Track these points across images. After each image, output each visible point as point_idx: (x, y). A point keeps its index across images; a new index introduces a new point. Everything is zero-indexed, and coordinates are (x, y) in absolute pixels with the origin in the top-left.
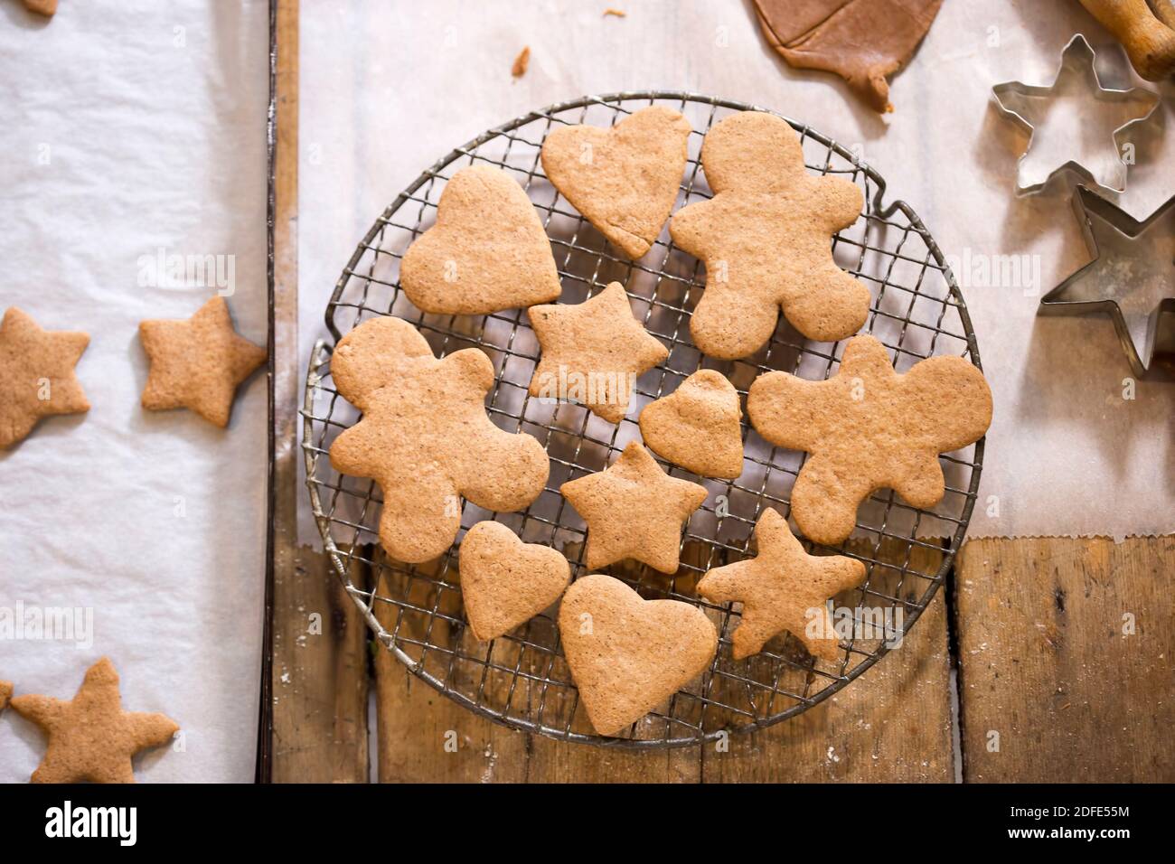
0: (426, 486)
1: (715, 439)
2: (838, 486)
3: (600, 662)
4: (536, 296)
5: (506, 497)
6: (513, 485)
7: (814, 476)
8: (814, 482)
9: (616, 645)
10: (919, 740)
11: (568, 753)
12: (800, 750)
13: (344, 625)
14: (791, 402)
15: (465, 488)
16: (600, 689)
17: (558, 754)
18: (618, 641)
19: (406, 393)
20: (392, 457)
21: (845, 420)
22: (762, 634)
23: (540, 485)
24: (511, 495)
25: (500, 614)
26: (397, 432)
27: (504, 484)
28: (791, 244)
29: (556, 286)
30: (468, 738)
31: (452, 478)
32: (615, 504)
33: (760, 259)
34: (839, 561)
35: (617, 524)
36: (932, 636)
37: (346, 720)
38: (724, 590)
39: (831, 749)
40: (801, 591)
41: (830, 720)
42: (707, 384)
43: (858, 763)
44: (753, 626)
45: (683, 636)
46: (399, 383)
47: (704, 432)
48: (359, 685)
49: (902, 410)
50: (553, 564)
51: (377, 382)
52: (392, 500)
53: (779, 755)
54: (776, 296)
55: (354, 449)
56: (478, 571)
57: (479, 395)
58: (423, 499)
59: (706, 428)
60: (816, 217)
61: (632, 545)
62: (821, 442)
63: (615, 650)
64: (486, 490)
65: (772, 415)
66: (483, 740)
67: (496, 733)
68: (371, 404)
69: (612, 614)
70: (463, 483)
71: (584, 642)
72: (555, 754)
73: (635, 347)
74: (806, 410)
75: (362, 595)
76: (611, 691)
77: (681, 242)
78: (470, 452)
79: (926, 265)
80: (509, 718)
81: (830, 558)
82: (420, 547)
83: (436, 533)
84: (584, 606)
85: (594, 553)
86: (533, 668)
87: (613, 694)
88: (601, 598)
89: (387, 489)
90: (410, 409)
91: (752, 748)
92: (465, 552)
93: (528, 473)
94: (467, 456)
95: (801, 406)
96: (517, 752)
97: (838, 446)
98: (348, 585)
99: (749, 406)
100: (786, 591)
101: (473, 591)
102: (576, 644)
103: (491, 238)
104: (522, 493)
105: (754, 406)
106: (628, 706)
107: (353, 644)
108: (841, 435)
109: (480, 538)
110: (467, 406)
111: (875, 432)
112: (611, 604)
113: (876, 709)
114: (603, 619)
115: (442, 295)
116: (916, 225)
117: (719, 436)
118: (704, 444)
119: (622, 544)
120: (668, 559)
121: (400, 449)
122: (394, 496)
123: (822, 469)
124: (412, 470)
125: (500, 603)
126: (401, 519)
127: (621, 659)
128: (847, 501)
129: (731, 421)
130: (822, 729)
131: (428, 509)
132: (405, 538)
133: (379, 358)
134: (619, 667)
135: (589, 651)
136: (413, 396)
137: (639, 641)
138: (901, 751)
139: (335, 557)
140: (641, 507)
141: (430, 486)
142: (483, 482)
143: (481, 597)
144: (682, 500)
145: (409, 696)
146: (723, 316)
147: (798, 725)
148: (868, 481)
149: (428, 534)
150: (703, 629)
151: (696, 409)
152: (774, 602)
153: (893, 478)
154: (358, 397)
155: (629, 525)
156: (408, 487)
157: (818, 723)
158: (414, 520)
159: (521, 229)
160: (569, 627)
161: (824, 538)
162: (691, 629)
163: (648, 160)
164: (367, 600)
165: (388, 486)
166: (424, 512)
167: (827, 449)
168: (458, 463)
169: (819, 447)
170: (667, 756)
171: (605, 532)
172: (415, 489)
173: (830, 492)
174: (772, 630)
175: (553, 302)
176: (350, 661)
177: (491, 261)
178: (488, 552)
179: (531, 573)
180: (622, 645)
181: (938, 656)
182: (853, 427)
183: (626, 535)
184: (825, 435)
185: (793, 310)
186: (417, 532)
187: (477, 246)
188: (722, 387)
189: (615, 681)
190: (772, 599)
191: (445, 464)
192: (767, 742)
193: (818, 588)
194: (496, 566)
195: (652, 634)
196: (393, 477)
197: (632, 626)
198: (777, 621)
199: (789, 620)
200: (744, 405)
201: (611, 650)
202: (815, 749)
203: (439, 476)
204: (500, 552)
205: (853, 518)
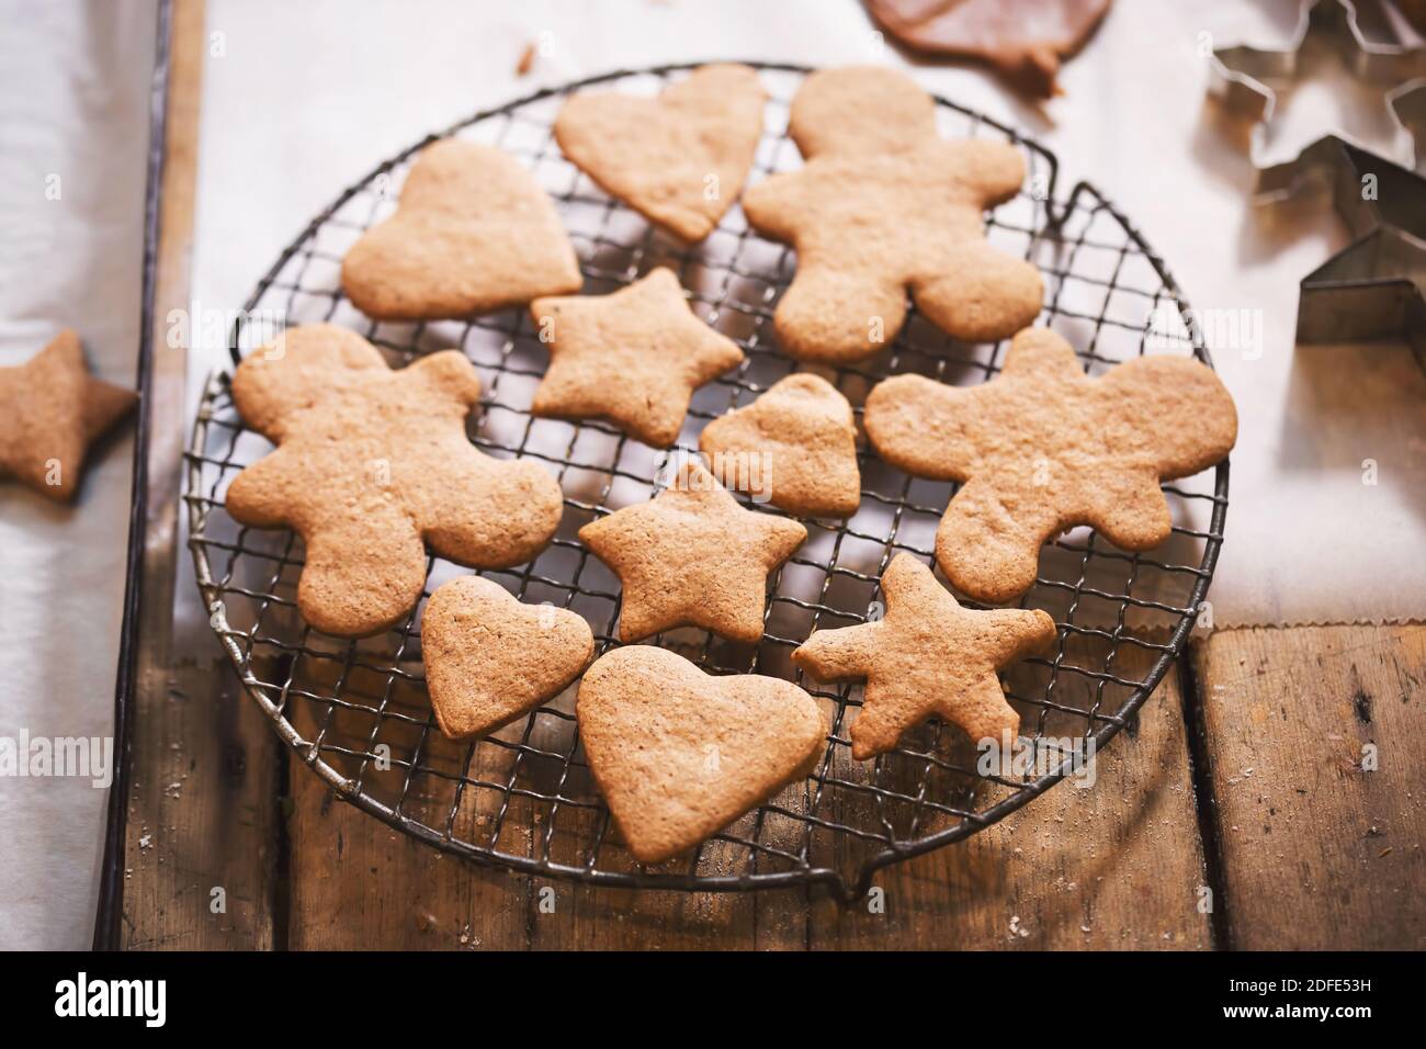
0: (372, 524)
1: (817, 457)
2: (1005, 519)
3: (643, 758)
4: (544, 287)
5: (494, 539)
6: (506, 521)
7: (971, 507)
8: (970, 515)
9: (668, 732)
10: (1155, 902)
11: (594, 935)
12: (965, 923)
13: (241, 767)
14: (931, 413)
15: (432, 527)
16: (642, 792)
17: (577, 937)
18: (669, 728)
19: (345, 411)
20: (321, 491)
21: (1014, 433)
22: (895, 718)
23: (548, 524)
24: (502, 535)
25: (483, 696)
26: (329, 459)
27: (491, 520)
28: (922, 214)
29: (575, 278)
30: (432, 919)
31: (412, 515)
32: (664, 542)
33: (877, 232)
34: (1012, 615)
35: (667, 569)
36: (1166, 761)
38: (836, 657)
39: (1016, 919)
40: (957, 653)
41: (1011, 880)
42: (803, 391)
43: (1059, 939)
44: (881, 708)
45: (773, 718)
46: (334, 400)
47: (799, 450)
48: (262, 852)
49: (1101, 421)
50: (567, 626)
51: (303, 401)
52: (320, 548)
53: (932, 929)
54: (901, 277)
55: (262, 484)
56: (450, 638)
57: (456, 410)
58: (367, 542)
59: (802, 442)
60: (958, 182)
61: (690, 599)
62: (978, 462)
63: (666, 741)
64: (465, 529)
65: (901, 429)
66: (457, 921)
67: (477, 910)
68: (291, 428)
69: (660, 692)
70: (429, 520)
71: (617, 732)
72: (572, 937)
73: (690, 344)
74: (954, 421)
75: (266, 688)
76: (659, 794)
77: (759, 217)
78: (440, 480)
79: (1124, 251)
80: (495, 853)
81: (996, 611)
82: (361, 608)
83: (386, 589)
84: (616, 683)
85: (632, 613)
86: (537, 817)
87: (662, 799)
88: (644, 670)
89: (313, 534)
90: (350, 429)
91: (889, 922)
92: (430, 614)
93: (530, 505)
94: (437, 485)
95: (945, 416)
96: (511, 935)
97: (1005, 467)
98: (247, 677)
99: (867, 421)
100: (932, 656)
101: (441, 666)
102: (604, 735)
103: (476, 216)
104: (520, 532)
105: (875, 419)
106: (688, 815)
107: (255, 788)
108: (1010, 453)
109: (454, 595)
110: (437, 423)
111: (1060, 449)
112: (657, 678)
113: (1084, 862)
114: (644, 699)
115: (401, 290)
116: (1105, 205)
117: (820, 453)
118: (800, 464)
119: (675, 597)
120: (749, 616)
121: (333, 480)
122: (321, 544)
123: (981, 497)
124: (350, 505)
125: (484, 681)
126: (332, 574)
127: (674, 753)
128: (1022, 540)
129: (842, 432)
130: (999, 892)
131: (373, 555)
132: (337, 597)
133: (307, 370)
134: (672, 761)
135: (624, 743)
136: (357, 414)
137: (703, 727)
138: (1127, 919)
139: (229, 640)
140: (703, 546)
141: (378, 525)
142: (459, 519)
143: (454, 675)
144: (767, 537)
145: (340, 861)
146: (824, 302)
147: (960, 887)
148: (1053, 513)
149: (373, 590)
150: (804, 708)
151: (786, 418)
152: (914, 672)
153: (1091, 508)
154: (272, 421)
155: (685, 570)
156: (345, 529)
157: (992, 884)
158: (352, 572)
159: (523, 207)
160: (593, 714)
161: (989, 589)
162: (786, 707)
163: (709, 124)
164: (275, 699)
165: (314, 529)
166: (368, 560)
167: (988, 471)
168: (422, 495)
169: (976, 469)
170: (752, 937)
171: (648, 580)
172: (354, 529)
173: (994, 527)
174: (913, 712)
175: (569, 292)
176: (248, 816)
177: (476, 243)
178: (467, 611)
179: (533, 639)
180: (677, 733)
181: (1179, 788)
182: (1026, 441)
183: (681, 584)
184: (984, 453)
185: (931, 293)
186: (357, 587)
187: (456, 227)
188: (824, 395)
189: (668, 781)
190: (911, 668)
191: (401, 496)
192: (912, 913)
193: (983, 648)
194: (478, 630)
195: (723, 716)
196: (322, 517)
197: (692, 706)
198: (920, 698)
199: (939, 695)
200: (858, 417)
201: (658, 740)
202: (988, 921)
203: (392, 511)
204: (485, 612)
205: (1032, 562)
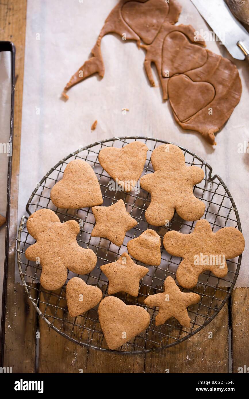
0: (56, 265)
1: (152, 252)
2: (192, 269)
3: (111, 325)
4: (94, 203)
5: (82, 270)
6: (84, 266)
7: (184, 266)
8: (184, 268)
9: (117, 320)
10: (217, 354)
11: (101, 354)
12: (177, 356)
13: (29, 309)
14: (177, 241)
15: (69, 266)
16: (111, 334)
17: (97, 355)
18: (117, 319)
19: (51, 234)
20: (45, 255)
21: (195, 247)
22: (165, 318)
23: (93, 266)
24: (84, 269)
25: (79, 308)
26: (47, 247)
27: (81, 265)
28: (179, 188)
29: (101, 200)
30: (68, 348)
31: (64, 263)
32: (118, 273)
33: (169, 193)
34: (191, 294)
35: (118, 280)
36: (223, 320)
37: (28, 341)
38: (153, 303)
39: (188, 356)
40: (178, 304)
41: (188, 346)
42: (150, 234)
43: (197, 361)
44: (162, 315)
45: (139, 318)
46: (49, 231)
47: (148, 250)
48: (33, 329)
49: (214, 245)
50: (97, 292)
51: (41, 230)
52: (45, 270)
53: (171, 357)
54: (174, 206)
55: (33, 252)
56: (72, 294)
57: (75, 236)
58: (55, 269)
59: (149, 249)
60: (188, 180)
61: (123, 287)
62: (187, 255)
63: (116, 322)
64: (76, 267)
65: (171, 245)
66: (73, 349)
67: (77, 347)
68: (39, 237)
69: (115, 310)
70: (68, 265)
71: (106, 319)
72: (97, 354)
73: (126, 221)
74: (182, 244)
75: (34, 300)
76: (114, 335)
77: (143, 187)
78: (71, 254)
79: (224, 196)
80: (81, 343)
81: (188, 293)
82: (53, 285)
83: (59, 281)
84: (106, 307)
85: (111, 289)
86: (90, 326)
87: (115, 336)
88: (112, 304)
89: (43, 266)
90: (52, 240)
91: (162, 355)
92: (68, 287)
93: (90, 262)
94: (70, 256)
95: (181, 242)
96: (84, 353)
97: (192, 256)
98: (30, 297)
99: (164, 242)
100: (173, 304)
101: (70, 300)
102: (103, 319)
103: (80, 184)
104: (87, 268)
105: (165, 242)
106: (120, 340)
107: (32, 316)
108: (194, 252)
109: (73, 283)
110: (70, 239)
111: (205, 252)
112: (115, 306)
113: (203, 344)
114: (112, 311)
115: (63, 202)
116: (222, 183)
117: (153, 252)
118: (148, 254)
119: (120, 286)
120: (135, 291)
121: (48, 253)
122: (45, 268)
123: (187, 263)
124: (51, 260)
125: (79, 305)
126: (47, 276)
127: (118, 325)
128: (195, 275)
129: (157, 247)
130: (185, 349)
131: (56, 273)
132: (48, 282)
133: (42, 222)
134: (117, 327)
135: (107, 321)
136: (53, 235)
137: (124, 319)
138: (211, 358)
139: (26, 287)
140: (126, 274)
141: (57, 265)
142: (74, 264)
143: (72, 302)
144: (140, 272)
145: (49, 334)
146: (156, 212)
147: (177, 348)
148: (202, 268)
149: (56, 281)
150: (145, 316)
151: (146, 242)
152: (169, 307)
153: (210, 267)
154: (35, 235)
155: (122, 280)
156: (50, 265)
157: (184, 347)
158: (52, 276)
159: (91, 181)
160: (101, 314)
161: (187, 287)
162: (141, 315)
163: (134, 159)
164: (35, 302)
165: (44, 265)
166: (55, 274)
167: (189, 257)
168: (67, 258)
169: (186, 256)
170: (133, 357)
171: (114, 282)
172: (52, 266)
173: (189, 271)
174: (168, 317)
175: (100, 205)
176: (30, 321)
177: (80, 191)
178: (76, 288)
179: (89, 295)
180: (118, 320)
181: (225, 326)
182: (198, 250)
183: (121, 284)
184: (188, 252)
185: (179, 210)
186: (52, 280)
187: (76, 186)
188: (155, 235)
189: (116, 332)
190: (169, 306)
191: (62, 258)
192: (167, 353)
193: (184, 303)
194: (78, 292)
195: (128, 317)
196: (45, 262)
197: (122, 314)
198: (170, 313)
199: (174, 314)
200: (162, 242)
201: (115, 321)
202: (182, 356)
203: (61, 261)
204: (80, 288)
205: (197, 280)
